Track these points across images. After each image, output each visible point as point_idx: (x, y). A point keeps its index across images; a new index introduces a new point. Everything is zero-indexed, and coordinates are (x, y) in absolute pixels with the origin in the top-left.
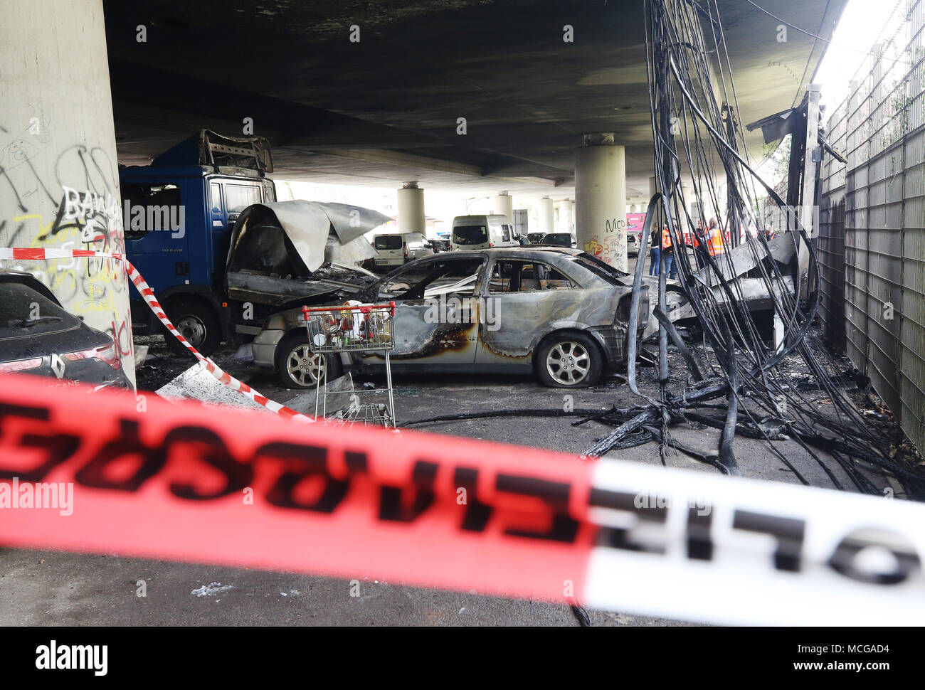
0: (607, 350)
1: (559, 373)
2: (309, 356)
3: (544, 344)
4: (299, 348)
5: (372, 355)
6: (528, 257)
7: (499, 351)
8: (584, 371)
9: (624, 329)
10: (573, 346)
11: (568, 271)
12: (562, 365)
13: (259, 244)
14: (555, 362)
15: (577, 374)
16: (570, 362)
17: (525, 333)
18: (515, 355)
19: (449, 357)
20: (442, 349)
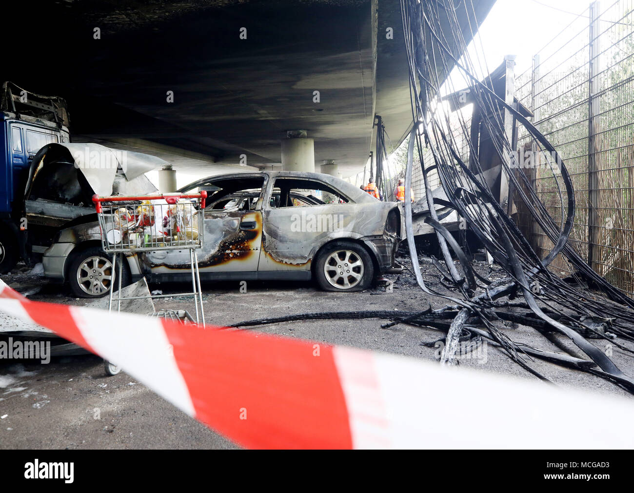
0: (378, 256)
1: (336, 278)
2: (98, 267)
3: (322, 252)
4: (89, 260)
5: (160, 265)
6: (304, 176)
7: (281, 259)
8: (359, 277)
9: (392, 239)
10: (348, 254)
11: (341, 188)
12: (338, 271)
13: (55, 179)
14: (332, 268)
15: (352, 280)
16: (346, 268)
17: (305, 242)
18: (295, 263)
19: (234, 266)
20: (227, 258)
